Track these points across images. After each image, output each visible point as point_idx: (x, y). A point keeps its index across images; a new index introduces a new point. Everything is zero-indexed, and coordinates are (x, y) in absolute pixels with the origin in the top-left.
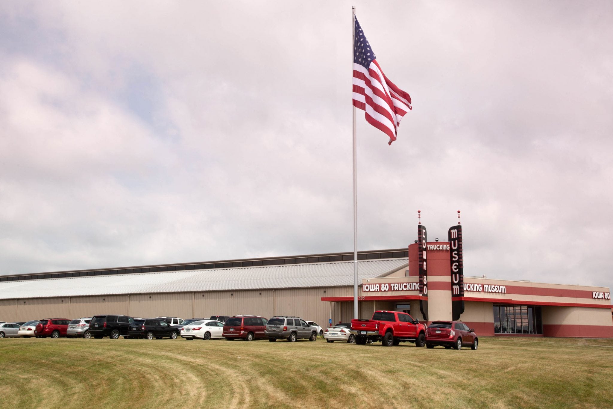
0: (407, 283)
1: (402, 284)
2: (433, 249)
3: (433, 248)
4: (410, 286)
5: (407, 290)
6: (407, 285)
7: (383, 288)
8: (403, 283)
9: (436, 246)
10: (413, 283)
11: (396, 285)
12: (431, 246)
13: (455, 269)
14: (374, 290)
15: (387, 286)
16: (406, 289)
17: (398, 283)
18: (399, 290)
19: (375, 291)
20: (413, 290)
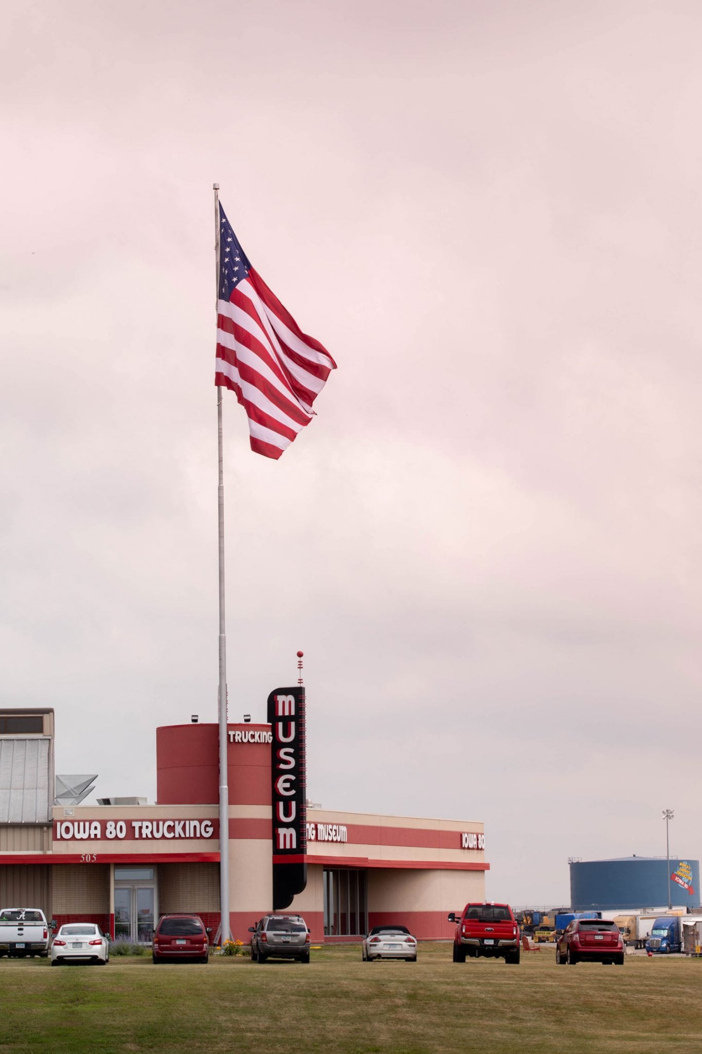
0: (174, 821)
1: (161, 823)
2: (240, 741)
3: (241, 739)
4: (184, 828)
5: (174, 838)
6: (174, 826)
7: (111, 833)
8: (164, 821)
9: (247, 732)
10: (190, 820)
11: (145, 824)
12: (238, 732)
13: (286, 789)
14: (86, 836)
15: (121, 827)
16: (172, 835)
17: (151, 821)
18: (154, 838)
19: (89, 838)
20: (190, 838)
